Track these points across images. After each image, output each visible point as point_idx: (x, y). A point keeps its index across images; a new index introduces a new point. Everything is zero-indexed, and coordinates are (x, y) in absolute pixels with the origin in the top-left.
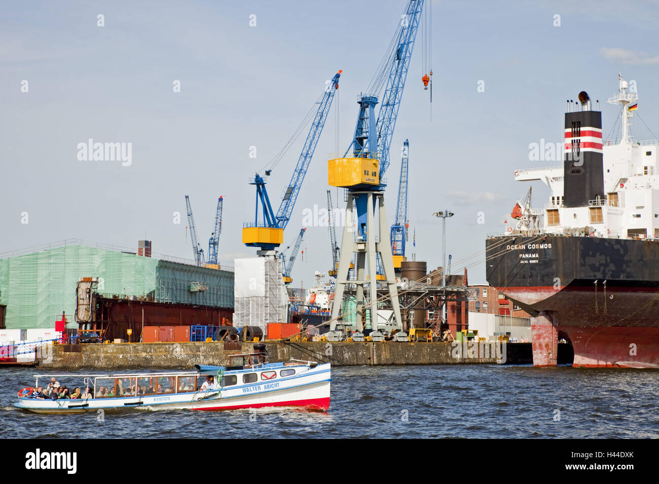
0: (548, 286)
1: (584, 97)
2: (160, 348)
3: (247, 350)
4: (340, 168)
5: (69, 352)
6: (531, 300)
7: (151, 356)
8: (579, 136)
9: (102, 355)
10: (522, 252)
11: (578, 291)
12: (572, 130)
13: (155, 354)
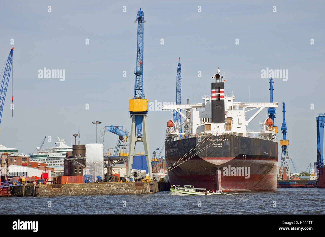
0: (227, 157)
1: (218, 76)
2: (102, 185)
3: (146, 186)
4: (136, 104)
5: (55, 188)
6: (218, 163)
7: (98, 189)
8: (219, 93)
9: (73, 189)
10: (214, 142)
11: (241, 159)
12: (216, 90)
13: (100, 188)
